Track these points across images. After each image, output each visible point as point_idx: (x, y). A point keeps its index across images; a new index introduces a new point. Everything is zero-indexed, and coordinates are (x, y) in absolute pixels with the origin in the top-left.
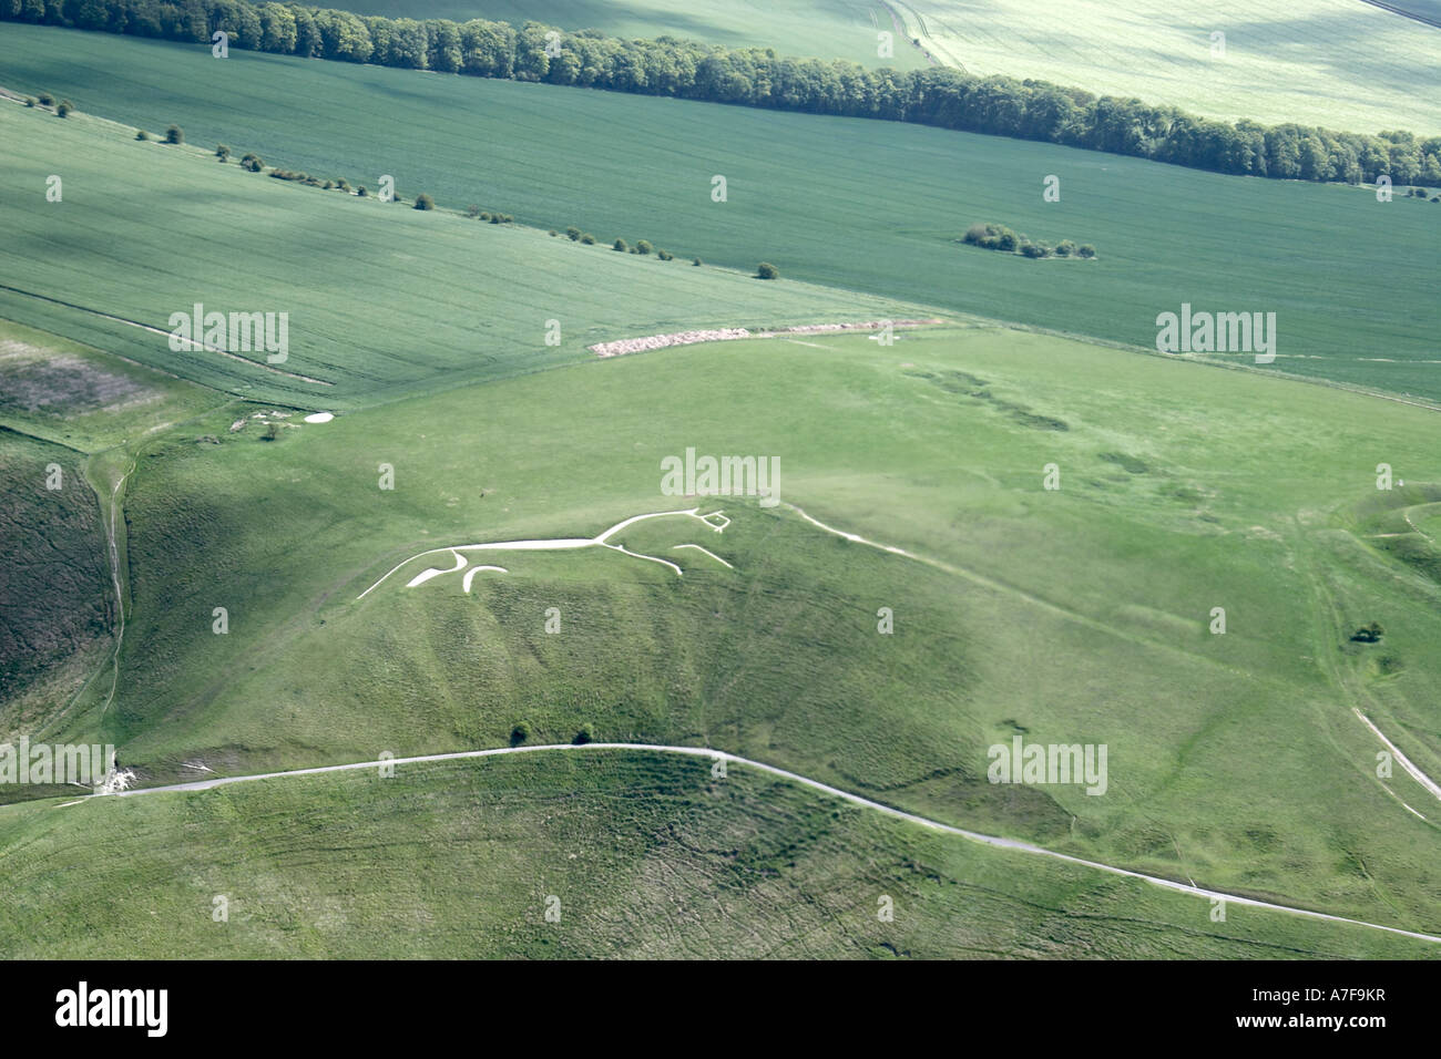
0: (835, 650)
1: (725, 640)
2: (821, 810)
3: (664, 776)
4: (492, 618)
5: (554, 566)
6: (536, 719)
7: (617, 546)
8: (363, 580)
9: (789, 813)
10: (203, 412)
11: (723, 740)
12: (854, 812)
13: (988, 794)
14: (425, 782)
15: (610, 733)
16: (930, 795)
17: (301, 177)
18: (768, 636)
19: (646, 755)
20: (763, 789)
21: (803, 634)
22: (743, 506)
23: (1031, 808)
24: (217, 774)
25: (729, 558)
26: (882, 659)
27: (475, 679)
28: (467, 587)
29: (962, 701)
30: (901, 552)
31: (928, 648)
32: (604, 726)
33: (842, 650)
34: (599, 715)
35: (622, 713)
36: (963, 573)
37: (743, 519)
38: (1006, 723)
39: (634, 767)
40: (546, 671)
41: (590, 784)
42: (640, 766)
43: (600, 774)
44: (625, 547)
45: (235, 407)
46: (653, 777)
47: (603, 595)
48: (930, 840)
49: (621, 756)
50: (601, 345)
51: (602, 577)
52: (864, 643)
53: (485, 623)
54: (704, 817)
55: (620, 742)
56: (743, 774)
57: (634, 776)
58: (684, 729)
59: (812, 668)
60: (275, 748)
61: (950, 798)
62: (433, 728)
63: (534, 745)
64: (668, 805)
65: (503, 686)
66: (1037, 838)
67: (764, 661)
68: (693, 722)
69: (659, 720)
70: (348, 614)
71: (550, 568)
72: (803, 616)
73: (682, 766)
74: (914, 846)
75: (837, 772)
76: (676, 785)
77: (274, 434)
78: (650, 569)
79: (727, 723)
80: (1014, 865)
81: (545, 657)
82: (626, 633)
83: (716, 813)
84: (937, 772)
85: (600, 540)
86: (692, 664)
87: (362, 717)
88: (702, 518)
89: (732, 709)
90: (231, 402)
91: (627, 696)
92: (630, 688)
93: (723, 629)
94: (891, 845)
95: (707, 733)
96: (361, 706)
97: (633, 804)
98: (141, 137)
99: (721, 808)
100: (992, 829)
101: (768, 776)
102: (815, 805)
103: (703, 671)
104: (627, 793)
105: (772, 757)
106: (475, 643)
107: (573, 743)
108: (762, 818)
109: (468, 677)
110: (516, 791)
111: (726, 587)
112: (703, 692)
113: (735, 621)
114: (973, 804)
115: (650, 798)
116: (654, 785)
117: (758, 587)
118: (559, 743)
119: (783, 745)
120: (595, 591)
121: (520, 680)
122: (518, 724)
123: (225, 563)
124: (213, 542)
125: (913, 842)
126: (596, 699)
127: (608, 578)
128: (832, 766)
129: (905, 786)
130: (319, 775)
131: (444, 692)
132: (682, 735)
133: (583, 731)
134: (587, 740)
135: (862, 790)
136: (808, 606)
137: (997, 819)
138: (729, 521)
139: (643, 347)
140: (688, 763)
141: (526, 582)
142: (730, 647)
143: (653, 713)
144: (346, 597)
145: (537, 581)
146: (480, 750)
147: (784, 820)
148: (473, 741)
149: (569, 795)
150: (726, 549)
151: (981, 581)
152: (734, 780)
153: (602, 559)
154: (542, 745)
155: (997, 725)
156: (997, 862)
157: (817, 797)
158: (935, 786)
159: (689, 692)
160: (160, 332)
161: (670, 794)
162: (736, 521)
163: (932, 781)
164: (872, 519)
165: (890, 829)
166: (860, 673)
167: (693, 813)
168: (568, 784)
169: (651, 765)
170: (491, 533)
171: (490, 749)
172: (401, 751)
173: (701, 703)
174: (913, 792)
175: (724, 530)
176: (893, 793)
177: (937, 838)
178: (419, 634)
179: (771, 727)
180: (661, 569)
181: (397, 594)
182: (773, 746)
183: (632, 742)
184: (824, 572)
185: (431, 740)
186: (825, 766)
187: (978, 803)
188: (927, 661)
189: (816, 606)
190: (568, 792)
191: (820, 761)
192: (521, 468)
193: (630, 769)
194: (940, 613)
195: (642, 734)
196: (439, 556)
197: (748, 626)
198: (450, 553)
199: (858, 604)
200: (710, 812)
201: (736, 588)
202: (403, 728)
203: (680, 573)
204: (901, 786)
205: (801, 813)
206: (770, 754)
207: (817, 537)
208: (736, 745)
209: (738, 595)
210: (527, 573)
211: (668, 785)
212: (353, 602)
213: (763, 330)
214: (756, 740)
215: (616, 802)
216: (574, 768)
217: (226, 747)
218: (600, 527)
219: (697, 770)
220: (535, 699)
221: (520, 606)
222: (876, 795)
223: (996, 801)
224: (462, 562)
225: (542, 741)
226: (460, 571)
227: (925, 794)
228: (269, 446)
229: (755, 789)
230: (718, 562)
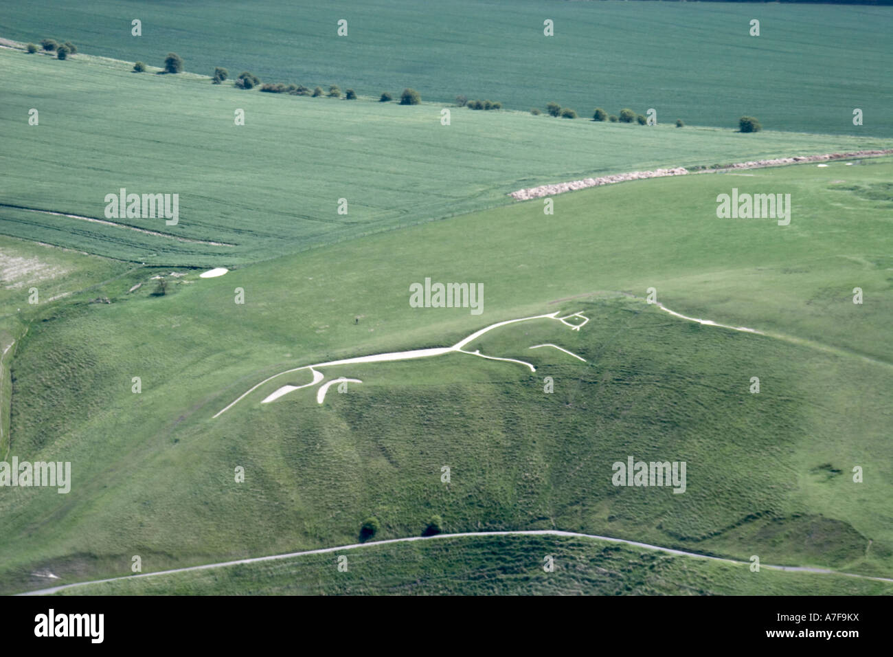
0: (675, 425)
1: (575, 428)
2: (641, 565)
3: (508, 558)
4: (344, 426)
5: (409, 374)
6: (386, 515)
7: (474, 351)
8: (221, 401)
9: (614, 572)
10: (103, 279)
11: (568, 520)
12: (667, 561)
13: (792, 530)
14: (269, 578)
15: (460, 523)
16: (741, 538)
17: (291, 88)
18: (616, 420)
19: (491, 540)
20: (593, 555)
21: (647, 414)
22: (604, 306)
23: (831, 538)
24: (65, 581)
25: (581, 353)
26: (718, 427)
27: (325, 482)
28: (321, 398)
29: (784, 453)
30: (751, 330)
31: (762, 412)
32: (453, 518)
33: (682, 424)
34: (448, 508)
35: (472, 504)
36: (808, 343)
37: (601, 316)
38: (822, 467)
39: (479, 552)
40: (396, 470)
41: (436, 571)
42: (486, 551)
43: (447, 560)
44: (482, 352)
45: (136, 274)
46: (497, 559)
47: (456, 395)
48: (727, 573)
49: (467, 544)
50: (523, 191)
51: (455, 380)
52: (703, 415)
53: (337, 430)
54: (539, 587)
55: (469, 531)
56: (580, 545)
57: (480, 560)
58: (531, 513)
59: (653, 444)
60: (122, 555)
61: (757, 538)
62: (281, 530)
63: (384, 540)
64: (509, 582)
65: (354, 487)
66: (834, 564)
67: (610, 443)
68: (540, 506)
69: (507, 507)
70: (202, 432)
71: (406, 376)
72: (649, 398)
73: (524, 546)
74: (712, 580)
75: (663, 532)
76: (518, 564)
77: (164, 290)
78: (504, 370)
79: (572, 504)
80: (802, 586)
81: (395, 457)
82: (477, 430)
83: (550, 583)
84: (749, 516)
85: (457, 348)
86: (542, 453)
87: (211, 522)
88: (561, 319)
89: (578, 491)
90: (134, 269)
91: (478, 488)
92: (480, 480)
93: (573, 418)
94: (692, 582)
95: (553, 516)
96: (210, 513)
97: (477, 585)
98: (138, 69)
99: (555, 578)
100: (792, 559)
101: (601, 545)
102: (636, 561)
103: (553, 458)
104: (472, 576)
105: (609, 528)
106: (326, 449)
107: (424, 535)
108: (589, 580)
109: (318, 480)
110: (361, 581)
111: (577, 379)
112: (551, 477)
113: (585, 410)
114: (777, 541)
115: (493, 579)
116: (499, 566)
117: (608, 376)
118: (409, 536)
119: (620, 516)
120: (448, 394)
121: (372, 481)
122: (367, 520)
123: (97, 403)
124: (88, 385)
125: (712, 577)
126: (445, 492)
127: (461, 380)
128: (660, 527)
129: (720, 534)
130: (164, 576)
131: (294, 496)
132: (528, 519)
133: (432, 523)
134: (438, 532)
135: (682, 544)
136: (655, 388)
137: (798, 551)
138: (587, 319)
139: (566, 188)
140: (531, 543)
141: (379, 389)
142: (579, 435)
143: (501, 502)
144: (201, 417)
145: (390, 388)
146: (329, 547)
147: (608, 579)
148: (321, 539)
149: (415, 582)
150: (581, 345)
151: (824, 348)
152: (570, 552)
153: (458, 364)
154: (391, 539)
155: (813, 470)
156: (785, 583)
157: (639, 554)
158: (748, 529)
159: (537, 479)
160: (80, 218)
161: (512, 573)
162: (594, 319)
163: (744, 526)
164: (729, 304)
165: (694, 569)
166: (695, 441)
167: (530, 586)
168: (414, 572)
169: (496, 549)
170: (350, 350)
171: (339, 546)
172: (250, 552)
173: (549, 488)
174: (726, 538)
175: (581, 328)
176: (708, 541)
177: (734, 570)
178: (270, 444)
179: (611, 502)
180: (515, 368)
181: (251, 410)
182: (611, 519)
183: (481, 531)
184: (673, 355)
185: (280, 541)
186: (654, 528)
187: (783, 539)
188: (759, 424)
189: (663, 387)
190: (412, 579)
191: (650, 525)
192: (398, 295)
193: (477, 554)
194: (778, 381)
195: (491, 522)
196: (298, 374)
197: (598, 413)
198: (309, 370)
199: (702, 381)
200: (546, 583)
201: (589, 380)
202: (251, 531)
203: (533, 370)
204: (716, 534)
205: (623, 570)
206: (608, 526)
207: (672, 325)
208: (579, 522)
209: (589, 385)
210: (381, 382)
211: (511, 565)
212: (208, 421)
213: (704, 168)
214: (597, 516)
215: (461, 585)
216: (421, 557)
217: (74, 556)
218: (458, 335)
219: (538, 549)
220: (385, 497)
221: (372, 412)
222: (693, 546)
223: (798, 535)
224: (318, 377)
225: (391, 535)
226: (314, 386)
227: (736, 538)
228: (158, 301)
229: (587, 556)
230: (573, 357)
